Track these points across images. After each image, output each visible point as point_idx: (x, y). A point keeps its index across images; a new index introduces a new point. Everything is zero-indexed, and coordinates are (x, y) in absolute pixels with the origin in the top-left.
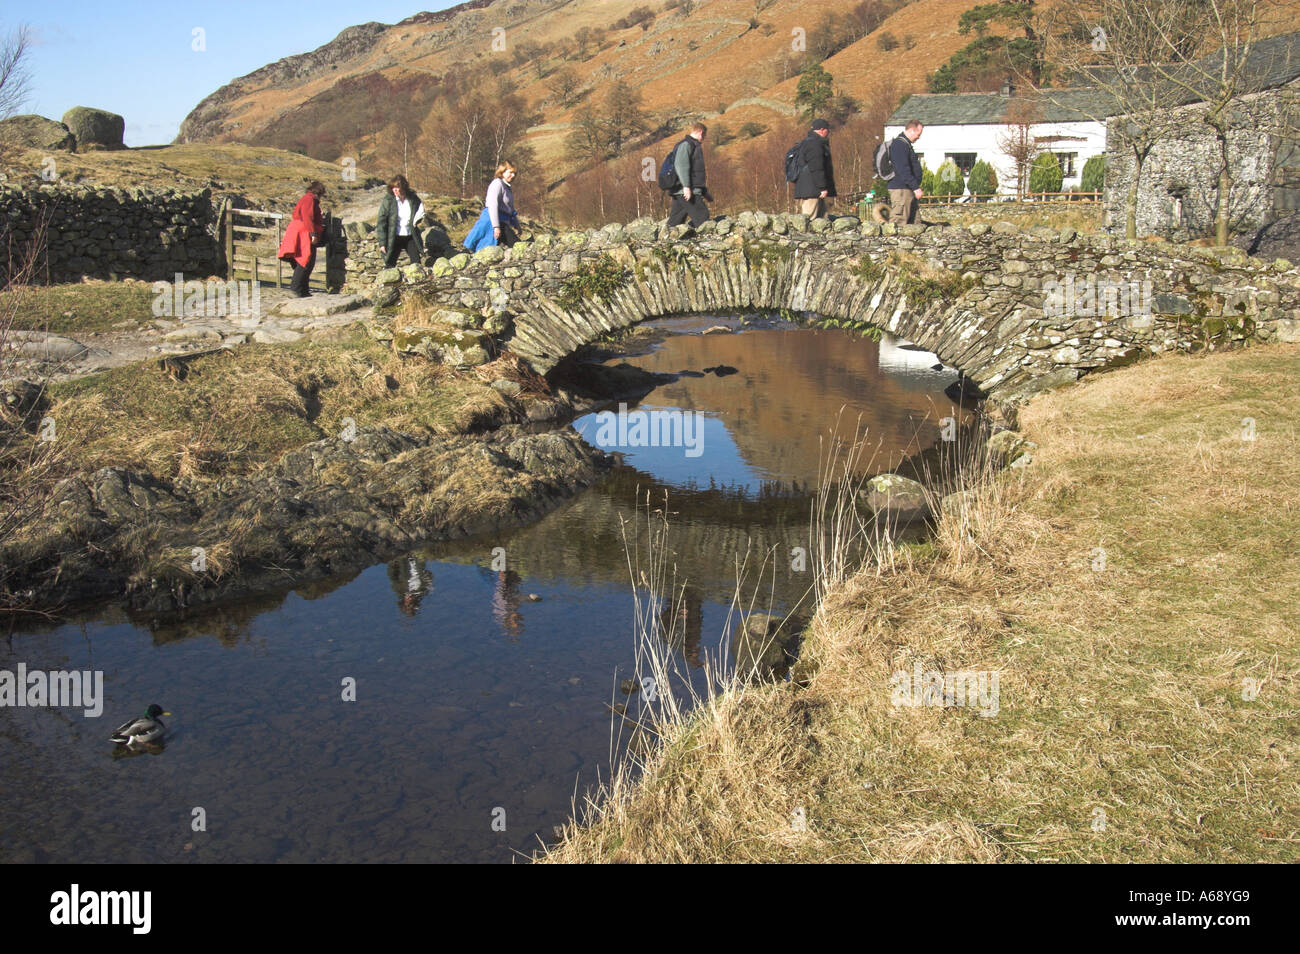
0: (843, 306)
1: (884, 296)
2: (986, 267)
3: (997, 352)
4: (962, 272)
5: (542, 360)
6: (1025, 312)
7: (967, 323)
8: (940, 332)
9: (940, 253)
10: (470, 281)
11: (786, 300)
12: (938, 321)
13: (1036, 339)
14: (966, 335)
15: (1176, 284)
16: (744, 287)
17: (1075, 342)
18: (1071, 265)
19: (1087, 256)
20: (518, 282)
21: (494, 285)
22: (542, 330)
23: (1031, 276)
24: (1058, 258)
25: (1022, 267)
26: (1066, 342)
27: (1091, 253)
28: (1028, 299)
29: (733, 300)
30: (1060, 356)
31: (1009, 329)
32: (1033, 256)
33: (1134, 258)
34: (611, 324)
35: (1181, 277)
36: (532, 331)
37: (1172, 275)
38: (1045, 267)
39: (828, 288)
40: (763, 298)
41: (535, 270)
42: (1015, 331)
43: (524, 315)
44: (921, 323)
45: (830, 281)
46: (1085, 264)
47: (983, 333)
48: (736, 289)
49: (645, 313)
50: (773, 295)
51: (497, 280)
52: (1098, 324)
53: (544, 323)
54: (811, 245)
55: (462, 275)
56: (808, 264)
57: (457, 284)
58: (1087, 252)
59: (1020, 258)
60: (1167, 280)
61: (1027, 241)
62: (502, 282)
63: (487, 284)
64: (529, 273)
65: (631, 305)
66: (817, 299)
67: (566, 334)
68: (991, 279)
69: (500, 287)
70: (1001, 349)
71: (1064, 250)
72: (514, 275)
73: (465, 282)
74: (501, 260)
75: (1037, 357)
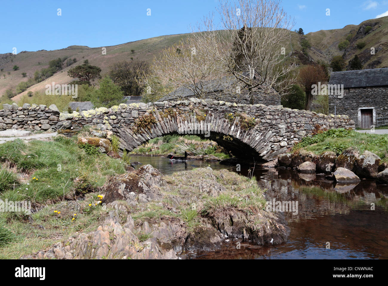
0: (223, 130)
1: (235, 126)
2: (261, 117)
4: (256, 118)
6: (273, 131)
7: (258, 135)
8: (251, 138)
10: (99, 121)
12: (250, 134)
13: (276, 139)
14: (257, 139)
15: (309, 122)
17: (286, 139)
18: (283, 116)
19: (287, 114)
20: (115, 121)
21: (107, 122)
22: (125, 140)
23: (273, 120)
24: (280, 114)
25: (271, 117)
28: (274, 126)
30: (282, 144)
32: (273, 113)
33: (298, 114)
34: (150, 137)
36: (121, 140)
38: (276, 117)
39: (219, 124)
41: (122, 117)
42: (270, 137)
43: (118, 134)
44: (245, 135)
45: (220, 122)
46: (286, 116)
47: (262, 138)
49: (163, 132)
51: (108, 120)
52: (292, 134)
53: (126, 137)
54: (214, 109)
55: (95, 117)
56: (213, 115)
57: (94, 121)
59: (270, 114)
63: (104, 121)
64: (119, 117)
68: (263, 121)
69: (109, 123)
70: (266, 143)
71: (281, 112)
72: (114, 118)
73: (97, 120)
74: (109, 112)
75: (276, 145)
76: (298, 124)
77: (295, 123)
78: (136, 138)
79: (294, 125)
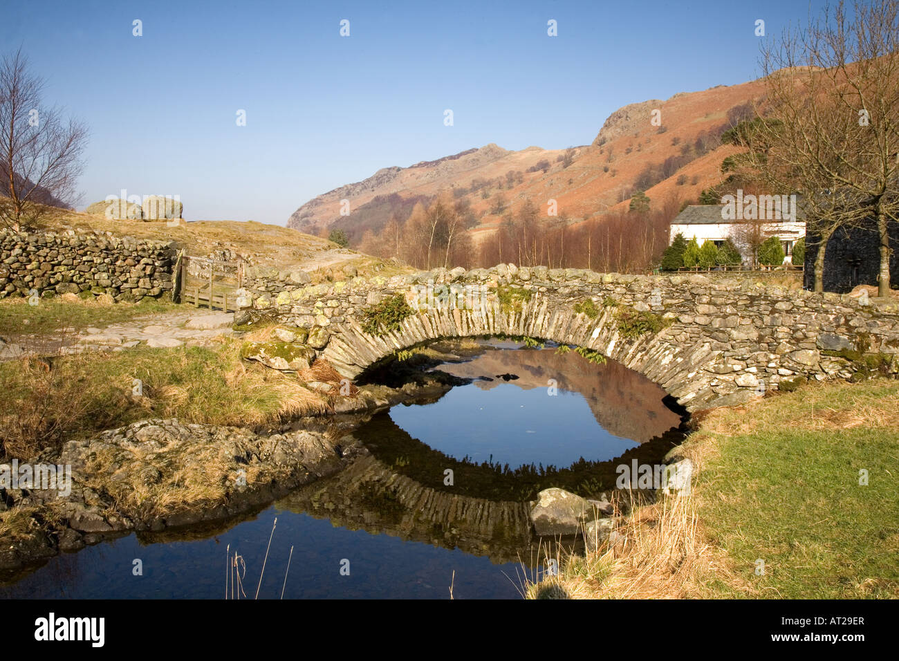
0: (571, 336)
1: (603, 329)
2: (682, 309)
3: (691, 375)
4: (664, 312)
5: (352, 368)
6: (712, 345)
7: (667, 352)
8: (645, 358)
9: (646, 297)
10: (303, 310)
11: (528, 331)
12: (645, 349)
13: (722, 366)
14: (666, 361)
15: (838, 326)
16: (496, 320)
17: (754, 369)
18: (750, 309)
19: (763, 302)
20: (337, 311)
21: (319, 312)
22: (352, 346)
23: (718, 317)
24: (739, 303)
25: (712, 309)
26: (747, 370)
27: (768, 300)
28: (715, 334)
29: (489, 328)
30: (741, 381)
31: (700, 358)
32: (719, 301)
33: (802, 304)
34: (400, 343)
35: (842, 320)
36: (345, 346)
37: (834, 319)
38: (729, 310)
39: (560, 323)
40: (511, 328)
41: (350, 302)
42: (705, 360)
43: (340, 335)
44: (631, 351)
45: (561, 317)
46: (762, 308)
47: (680, 360)
48: (491, 320)
49: (425, 337)
50: (518, 326)
51: (322, 309)
52: (772, 356)
53: (354, 341)
54: (548, 290)
55: (297, 304)
56: (545, 303)
57: (293, 311)
58: (763, 300)
59: (710, 303)
60: (830, 323)
61: (715, 290)
62: (325, 310)
63: (314, 311)
64: (345, 304)
65: (416, 331)
66: (552, 330)
67: (369, 349)
68: (685, 319)
69: (324, 314)
70: (694, 373)
71: (745, 298)
72: (334, 306)
73: (299, 309)
74: (326, 294)
75: (723, 381)
76: (794, 332)
77: (786, 330)
78: (375, 344)
79: (782, 332)
